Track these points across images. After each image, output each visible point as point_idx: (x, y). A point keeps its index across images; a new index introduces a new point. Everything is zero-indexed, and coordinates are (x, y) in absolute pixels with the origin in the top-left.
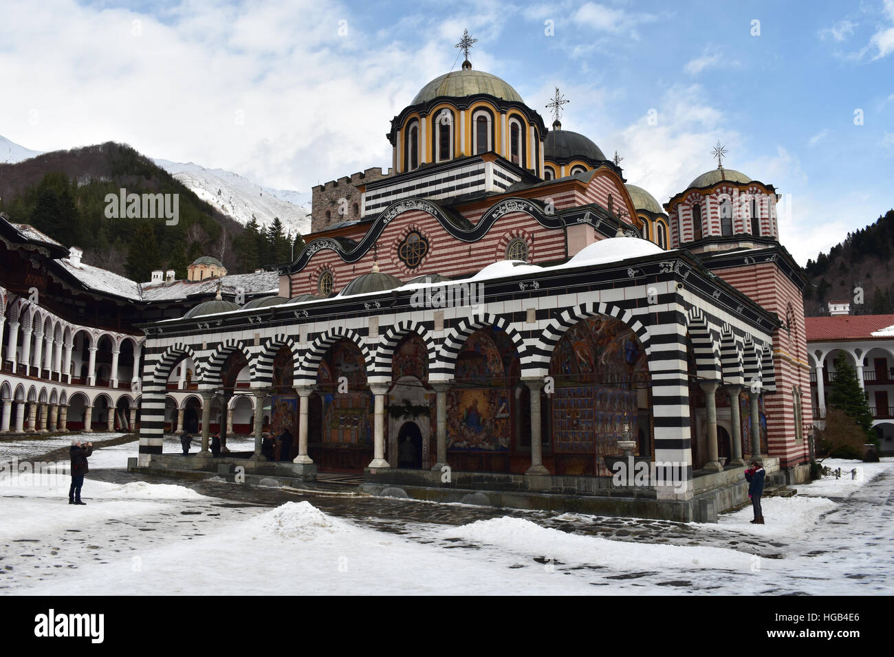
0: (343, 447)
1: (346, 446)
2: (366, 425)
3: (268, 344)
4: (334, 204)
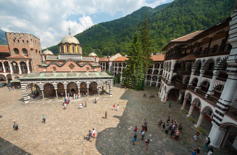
3: (58, 83)
4: (15, 38)
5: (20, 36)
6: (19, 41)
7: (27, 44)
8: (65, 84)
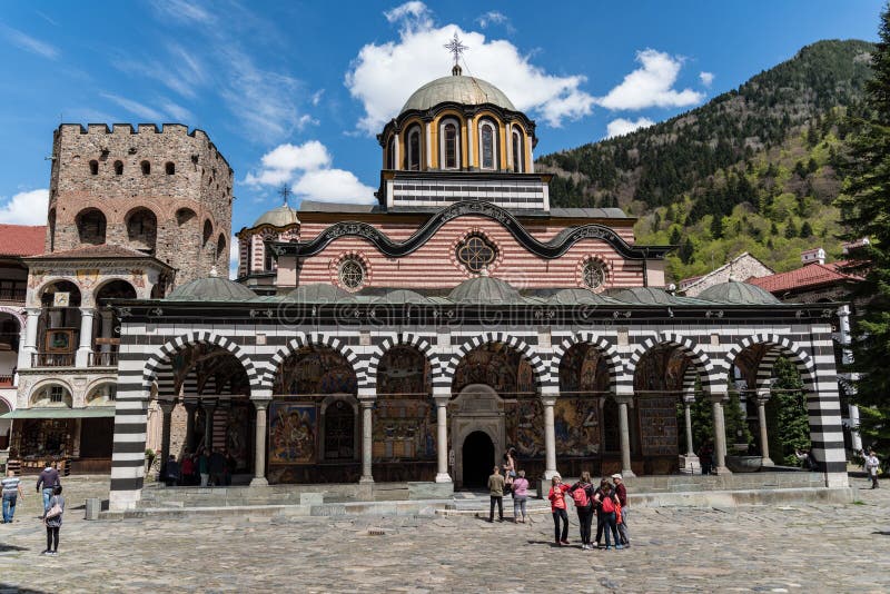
0: (392, 461)
1: (398, 461)
2: (426, 436)
3: (386, 344)
4: (105, 153)
5: (136, 138)
6: (119, 168)
7: (163, 181)
8: (444, 357)
